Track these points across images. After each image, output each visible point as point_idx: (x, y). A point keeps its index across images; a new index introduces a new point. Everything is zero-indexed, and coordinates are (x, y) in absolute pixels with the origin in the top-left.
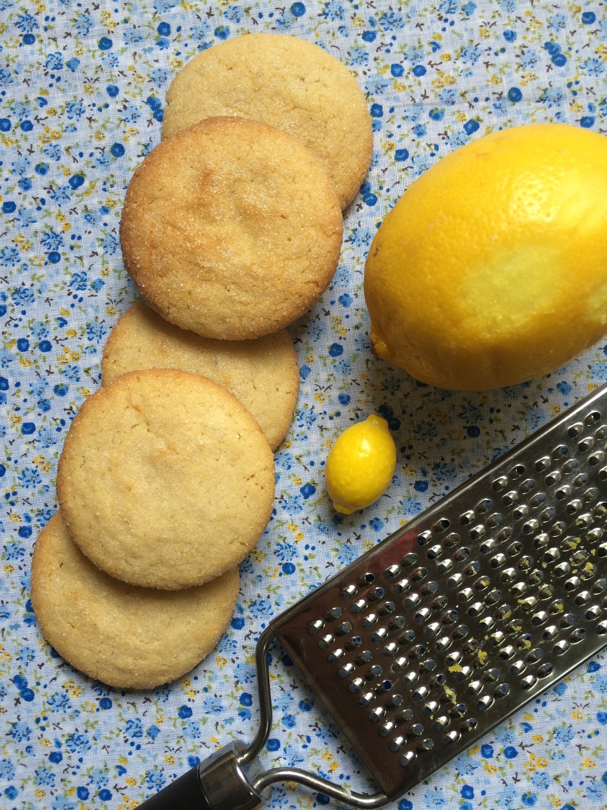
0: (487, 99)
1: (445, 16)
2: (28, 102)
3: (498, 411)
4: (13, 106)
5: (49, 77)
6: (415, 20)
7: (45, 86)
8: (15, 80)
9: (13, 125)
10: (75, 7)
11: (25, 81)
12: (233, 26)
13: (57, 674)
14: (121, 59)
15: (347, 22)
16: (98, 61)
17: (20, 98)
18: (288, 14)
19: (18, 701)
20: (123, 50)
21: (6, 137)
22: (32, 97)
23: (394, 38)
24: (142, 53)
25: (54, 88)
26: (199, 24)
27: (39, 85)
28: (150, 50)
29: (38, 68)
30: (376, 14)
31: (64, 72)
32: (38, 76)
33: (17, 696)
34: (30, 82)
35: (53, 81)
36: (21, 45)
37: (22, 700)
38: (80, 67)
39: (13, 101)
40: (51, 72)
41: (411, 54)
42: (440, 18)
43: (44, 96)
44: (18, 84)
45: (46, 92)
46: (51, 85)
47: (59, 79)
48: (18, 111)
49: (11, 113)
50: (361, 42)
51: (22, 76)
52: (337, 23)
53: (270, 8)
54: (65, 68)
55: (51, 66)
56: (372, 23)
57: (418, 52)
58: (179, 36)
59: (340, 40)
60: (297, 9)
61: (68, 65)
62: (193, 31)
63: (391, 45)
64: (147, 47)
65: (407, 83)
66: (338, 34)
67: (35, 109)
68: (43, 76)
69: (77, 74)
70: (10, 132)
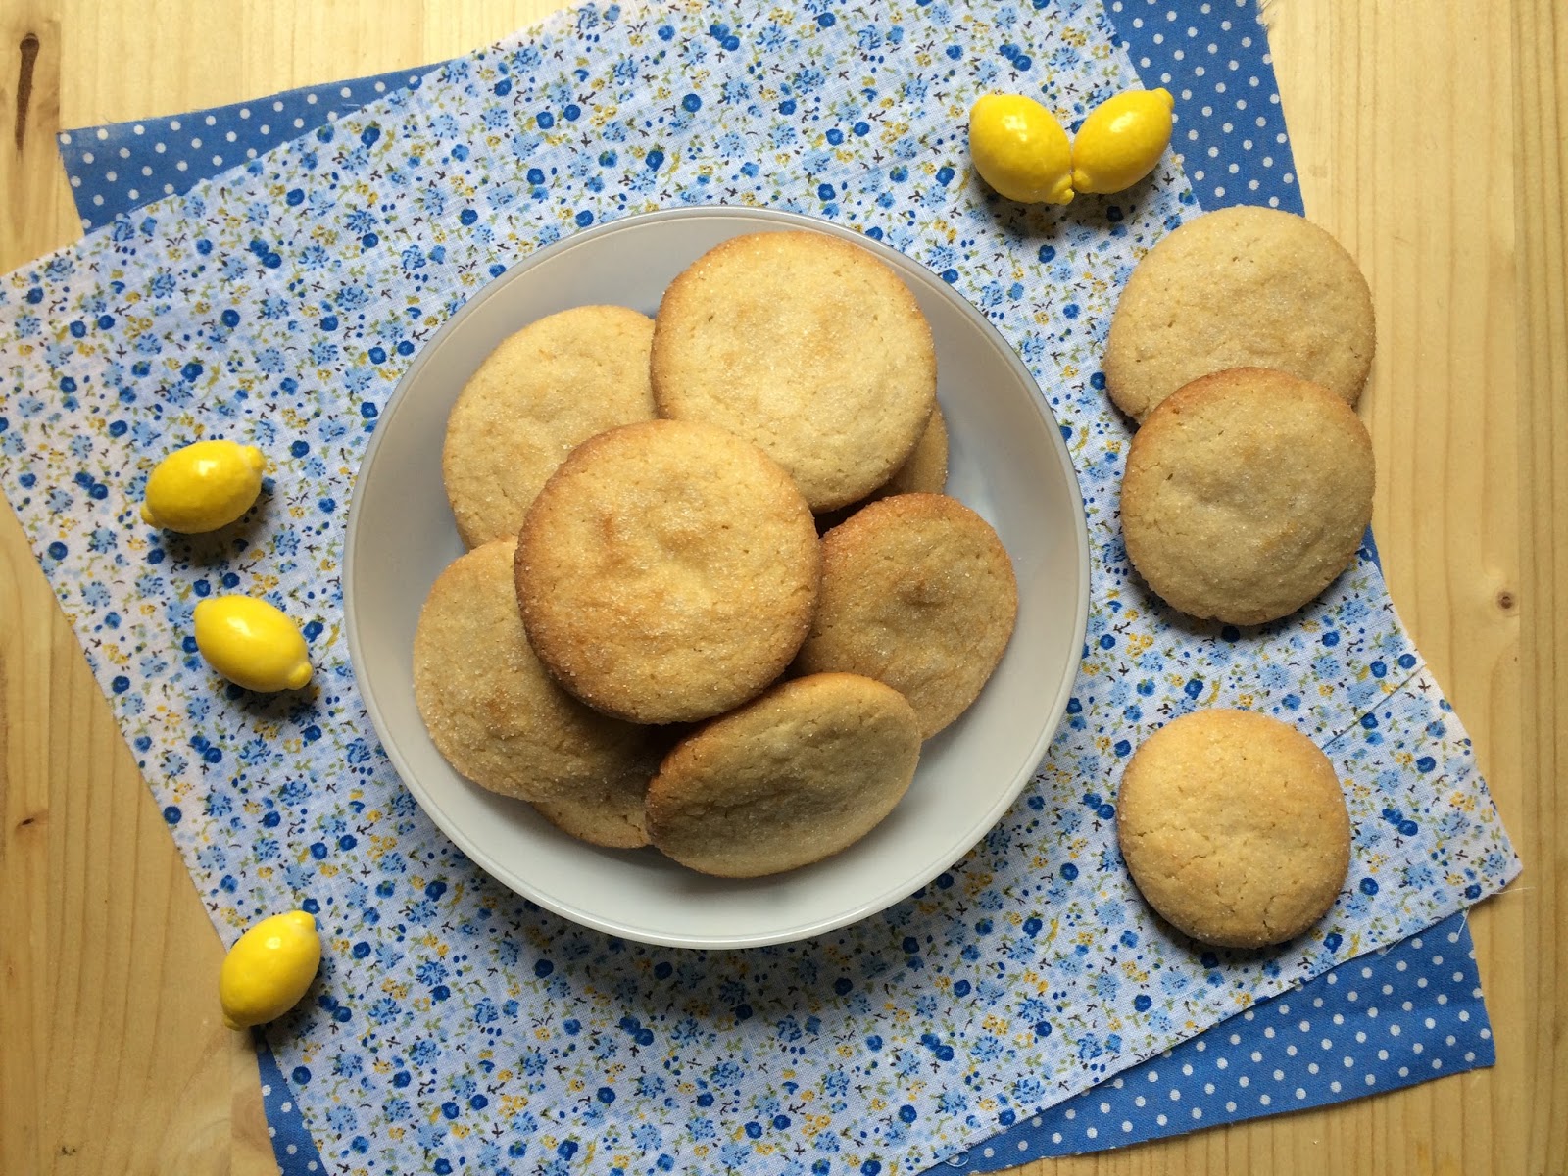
0: (953, 137)
1: (870, 53)
2: (396, 319)
3: (1092, 500)
4: (379, 328)
5: (412, 279)
6: (835, 70)
7: (412, 291)
8: (371, 296)
9: (388, 353)
10: (415, 184)
11: (383, 293)
12: (619, 147)
13: (672, 997)
14: (494, 229)
15: (756, 99)
16: (468, 241)
17: (385, 317)
18: (682, 113)
19: (635, 1050)
20: (494, 218)
21: (385, 370)
22: (399, 312)
23: (818, 100)
24: (518, 213)
25: (423, 291)
26: (577, 158)
27: (403, 293)
28: (527, 207)
29: (395, 273)
30: (787, 78)
31: (430, 267)
32: (399, 283)
33: (633, 1044)
34: (391, 293)
35: (420, 283)
36: (362, 251)
37: (640, 1047)
38: (447, 255)
39: (377, 323)
40: (414, 273)
41: (844, 112)
42: (865, 58)
43: (414, 305)
44: (376, 300)
45: (415, 299)
46: (418, 289)
47: (426, 278)
48: (388, 333)
49: (380, 338)
50: (780, 117)
51: (378, 288)
52: (744, 104)
53: (658, 112)
54: (429, 262)
55: (410, 265)
56: (786, 90)
57: (852, 107)
58: (557, 179)
59: (755, 123)
60: (690, 103)
61: (432, 257)
62: (573, 169)
63: (817, 109)
64: (521, 205)
65: (851, 148)
66: (749, 117)
67: (409, 324)
68: (405, 281)
69: (447, 265)
70: (388, 361)
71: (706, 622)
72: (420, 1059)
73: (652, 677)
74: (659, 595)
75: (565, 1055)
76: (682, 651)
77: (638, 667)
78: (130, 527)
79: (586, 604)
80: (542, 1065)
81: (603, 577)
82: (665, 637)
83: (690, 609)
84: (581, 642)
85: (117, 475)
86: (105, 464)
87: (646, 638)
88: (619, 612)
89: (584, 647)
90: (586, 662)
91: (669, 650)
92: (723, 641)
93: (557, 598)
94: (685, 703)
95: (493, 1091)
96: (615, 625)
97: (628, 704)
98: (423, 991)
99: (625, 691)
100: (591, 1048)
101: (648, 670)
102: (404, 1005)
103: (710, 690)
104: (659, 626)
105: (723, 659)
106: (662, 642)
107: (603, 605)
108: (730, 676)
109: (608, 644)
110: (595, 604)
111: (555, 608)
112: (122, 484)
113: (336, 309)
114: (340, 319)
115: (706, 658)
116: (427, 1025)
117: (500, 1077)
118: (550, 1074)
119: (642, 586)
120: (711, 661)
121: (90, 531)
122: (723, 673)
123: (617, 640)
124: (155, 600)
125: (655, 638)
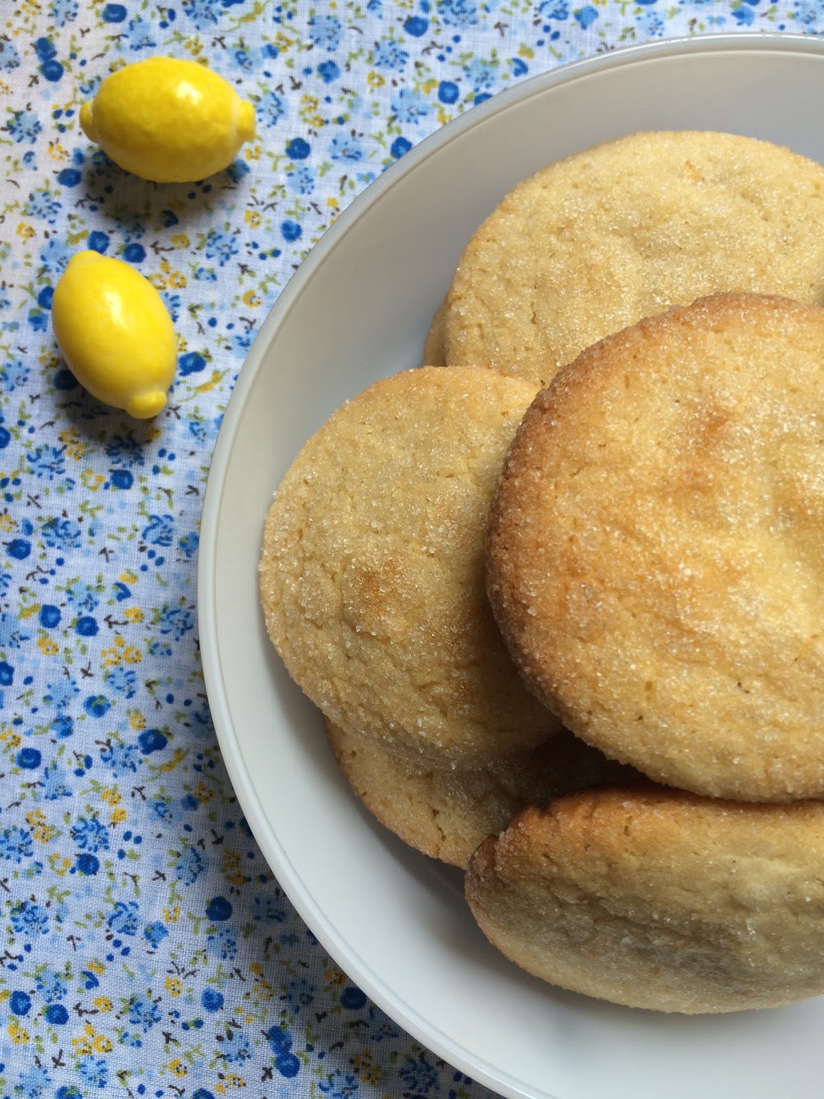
2: (495, 62)
4: (468, 63)
5: (540, 28)
7: (531, 42)
8: (482, 21)
9: (462, 96)
11: (498, 26)
13: (346, 1037)
14: (668, 24)
16: (630, 20)
17: (483, 53)
19: (268, 1073)
20: (674, 12)
21: (447, 113)
22: (503, 57)
24: (706, 22)
25: (545, 48)
27: (520, 38)
28: (720, 21)
29: (525, 10)
31: (568, 26)
32: (523, 24)
33: (270, 1065)
34: (506, 31)
35: (546, 37)
37: (276, 1073)
38: (597, 24)
39: (470, 55)
40: (546, 21)
43: (524, 59)
44: (485, 28)
45: (528, 52)
46: (540, 43)
47: (556, 36)
48: (476, 74)
49: (463, 74)
51: (495, 17)
54: (571, 19)
55: (548, 11)
58: (773, 10)
61: (578, 16)
62: (798, 9)
64: (715, 15)
67: (505, 77)
68: (530, 26)
69: (590, 34)
70: (455, 106)
71: (786, 656)
72: (21, 924)
73: (649, 686)
74: (732, 575)
75: (185, 1027)
76: (718, 677)
77: (636, 660)
78: (62, 129)
79: (616, 523)
80: (153, 1020)
81: (663, 498)
82: (705, 641)
83: (772, 622)
84: (573, 573)
85: (83, 63)
86: (77, 44)
87: (676, 623)
88: (659, 562)
89: (573, 584)
90: (563, 605)
91: (702, 662)
92: (793, 700)
93: (574, 489)
94: (673, 752)
95: (80, 1013)
96: (641, 579)
97: (585, 702)
98: (69, 849)
99: (594, 683)
100: (220, 1038)
101: (648, 674)
102: (40, 851)
103: (724, 757)
104: (710, 618)
105: (775, 724)
106: (696, 644)
107: (641, 539)
108: (770, 756)
109: (612, 599)
110: (629, 531)
111: (562, 502)
112: (81, 77)
113: (434, 13)
114: (432, 28)
115: (751, 709)
116: (51, 891)
117: (97, 1002)
118: (154, 1037)
119: (714, 545)
120: (752, 716)
121: (17, 108)
122: (761, 744)
123: (631, 601)
124: (41, 225)
125: (691, 632)
